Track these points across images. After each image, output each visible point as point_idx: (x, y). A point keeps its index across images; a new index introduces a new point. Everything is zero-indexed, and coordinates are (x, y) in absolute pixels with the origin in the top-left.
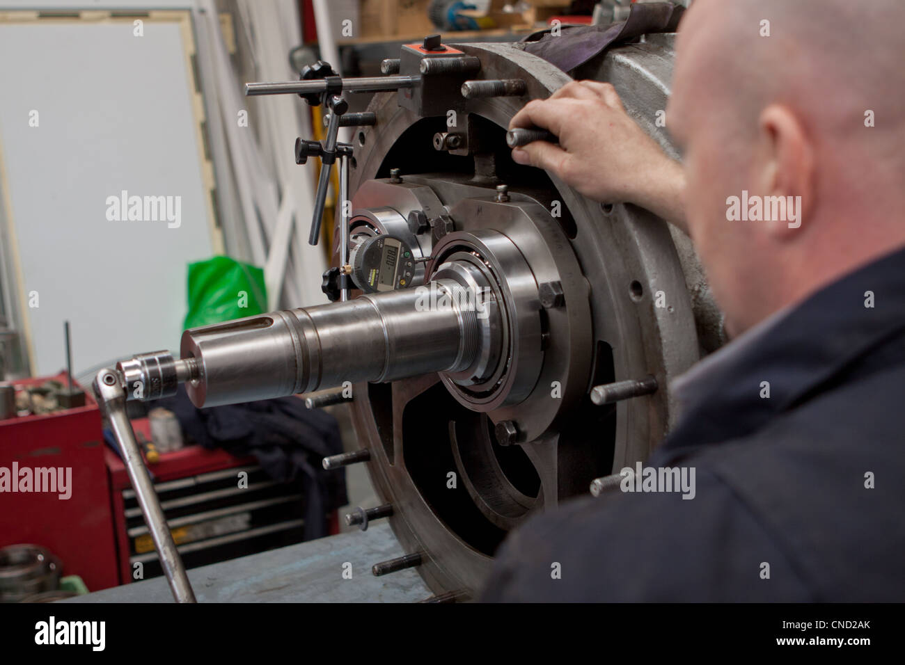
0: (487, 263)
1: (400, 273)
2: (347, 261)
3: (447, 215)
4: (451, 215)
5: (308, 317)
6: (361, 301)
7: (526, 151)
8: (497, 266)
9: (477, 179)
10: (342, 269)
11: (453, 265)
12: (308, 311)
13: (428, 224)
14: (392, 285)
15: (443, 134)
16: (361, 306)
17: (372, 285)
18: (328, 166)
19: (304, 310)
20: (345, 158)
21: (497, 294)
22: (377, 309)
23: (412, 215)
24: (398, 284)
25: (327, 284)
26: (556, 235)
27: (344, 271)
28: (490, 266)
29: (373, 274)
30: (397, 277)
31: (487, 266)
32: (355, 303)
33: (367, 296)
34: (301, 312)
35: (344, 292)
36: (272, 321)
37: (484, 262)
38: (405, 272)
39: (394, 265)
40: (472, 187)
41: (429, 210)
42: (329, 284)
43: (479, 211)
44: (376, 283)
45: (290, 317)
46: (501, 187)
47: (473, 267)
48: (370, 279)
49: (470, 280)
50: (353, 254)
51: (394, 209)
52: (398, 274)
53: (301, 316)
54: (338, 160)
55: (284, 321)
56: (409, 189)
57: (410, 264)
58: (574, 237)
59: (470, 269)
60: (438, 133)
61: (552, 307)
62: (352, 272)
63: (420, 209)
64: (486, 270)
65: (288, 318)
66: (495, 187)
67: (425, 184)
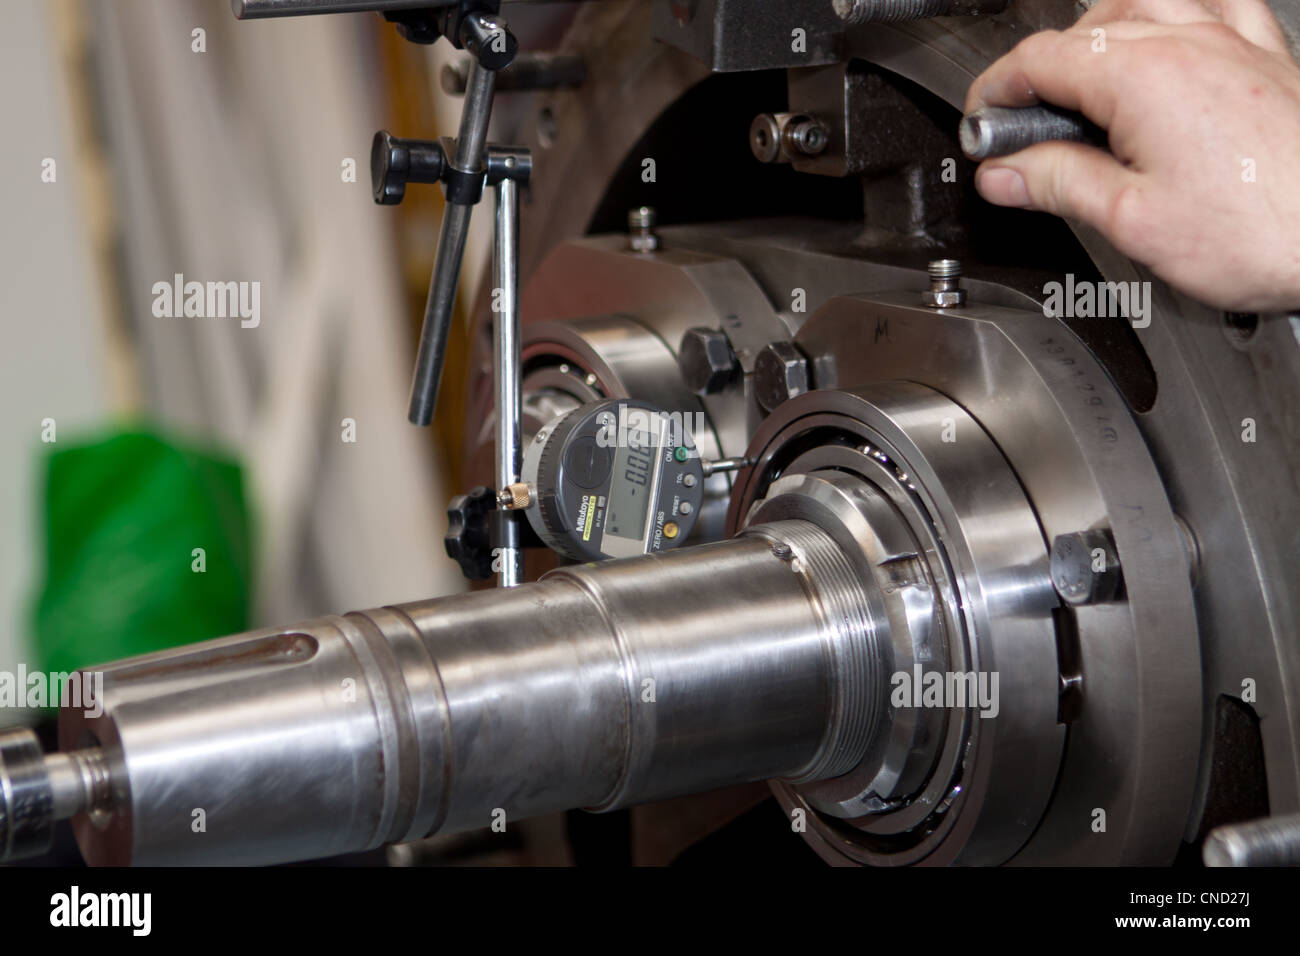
0: (905, 477)
1: (664, 504)
2: (518, 470)
3: (789, 341)
4: (800, 341)
5: (412, 632)
6: (559, 585)
7: (1017, 170)
8: (932, 484)
9: (870, 238)
10: (502, 496)
11: (808, 482)
12: (413, 615)
13: (738, 367)
14: (641, 538)
15: (778, 117)
16: (559, 598)
17: (586, 538)
18: (461, 209)
19: (402, 611)
20: (506, 185)
21: (934, 565)
22: (600, 606)
23: (691, 341)
24: (658, 536)
25: (457, 534)
26: (1097, 402)
27: (511, 501)
28: (912, 486)
29: (589, 506)
30: (656, 515)
31: (905, 484)
32: (540, 590)
33: (572, 570)
34: (392, 617)
35: (507, 561)
36: (313, 645)
37: (897, 476)
38: (676, 502)
39: (647, 482)
40: (857, 263)
41: (738, 325)
42: (465, 535)
43: (881, 330)
44: (597, 533)
45: (362, 630)
46: (945, 266)
47: (865, 490)
48: (580, 521)
49: (857, 525)
50: (533, 452)
51: (641, 322)
52: (660, 507)
53: (393, 628)
54: (487, 191)
55: (348, 643)
56: (684, 269)
57: (691, 480)
58: (1149, 407)
59: (857, 494)
60: (763, 116)
61: (1088, 602)
62: (531, 504)
63: (714, 322)
64: (901, 497)
65: (357, 634)
66: (924, 266)
67: (728, 254)
